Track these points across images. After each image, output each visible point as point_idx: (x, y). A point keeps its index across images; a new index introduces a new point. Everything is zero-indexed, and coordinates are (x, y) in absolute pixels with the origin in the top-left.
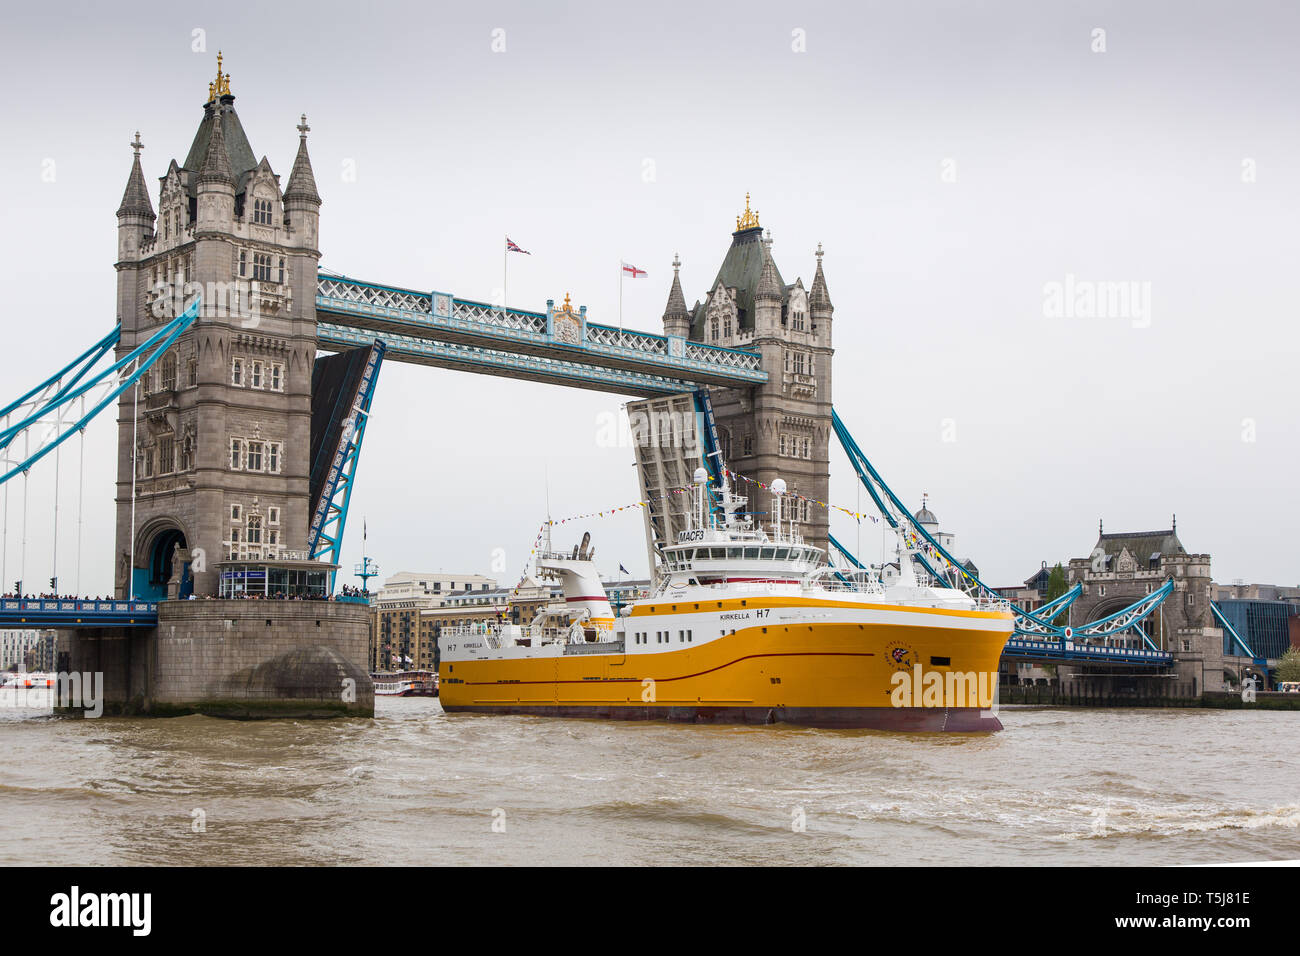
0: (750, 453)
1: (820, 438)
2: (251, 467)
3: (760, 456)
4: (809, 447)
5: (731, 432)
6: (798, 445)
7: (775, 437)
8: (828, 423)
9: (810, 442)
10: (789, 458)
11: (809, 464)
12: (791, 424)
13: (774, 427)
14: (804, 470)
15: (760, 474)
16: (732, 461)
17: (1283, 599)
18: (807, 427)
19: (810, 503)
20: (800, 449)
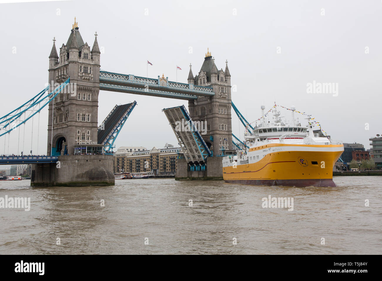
0: (211, 113)
1: (229, 109)
2: (83, 120)
3: (213, 114)
4: (226, 111)
5: (206, 108)
6: (223, 111)
7: (217, 109)
8: (230, 105)
9: (226, 110)
10: (221, 114)
11: (226, 115)
12: (222, 105)
13: (217, 106)
14: (225, 117)
15: (214, 118)
16: (206, 115)
17: (350, 147)
18: (225, 106)
19: (227, 125)
20: (224, 112)
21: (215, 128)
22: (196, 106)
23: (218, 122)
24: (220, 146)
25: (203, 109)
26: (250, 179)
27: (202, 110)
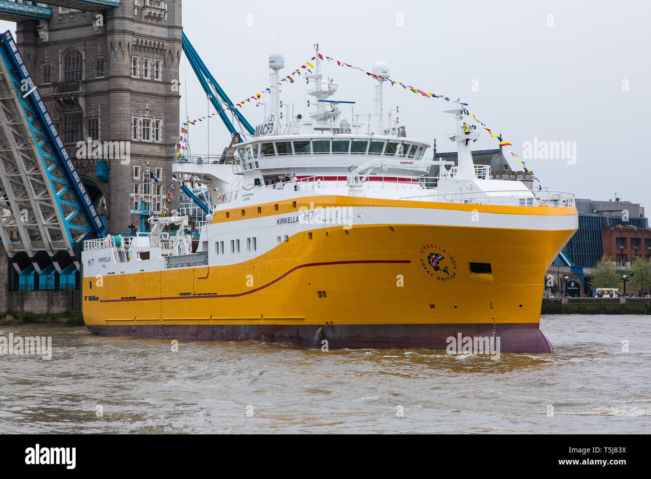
0: (102, 75)
1: (171, 60)
3: (113, 77)
4: (160, 69)
5: (83, 54)
6: (149, 67)
7: (127, 59)
8: (178, 46)
9: (161, 64)
10: (141, 80)
11: (160, 86)
12: (143, 47)
13: (126, 49)
14: (155, 92)
15: (112, 95)
16: (85, 82)
17: (597, 212)
18: (158, 50)
19: (161, 124)
20: (152, 71)
21: (119, 133)
22: (46, 44)
23: (127, 109)
24: (132, 199)
25: (72, 59)
26: (211, 323)
27: (67, 61)
